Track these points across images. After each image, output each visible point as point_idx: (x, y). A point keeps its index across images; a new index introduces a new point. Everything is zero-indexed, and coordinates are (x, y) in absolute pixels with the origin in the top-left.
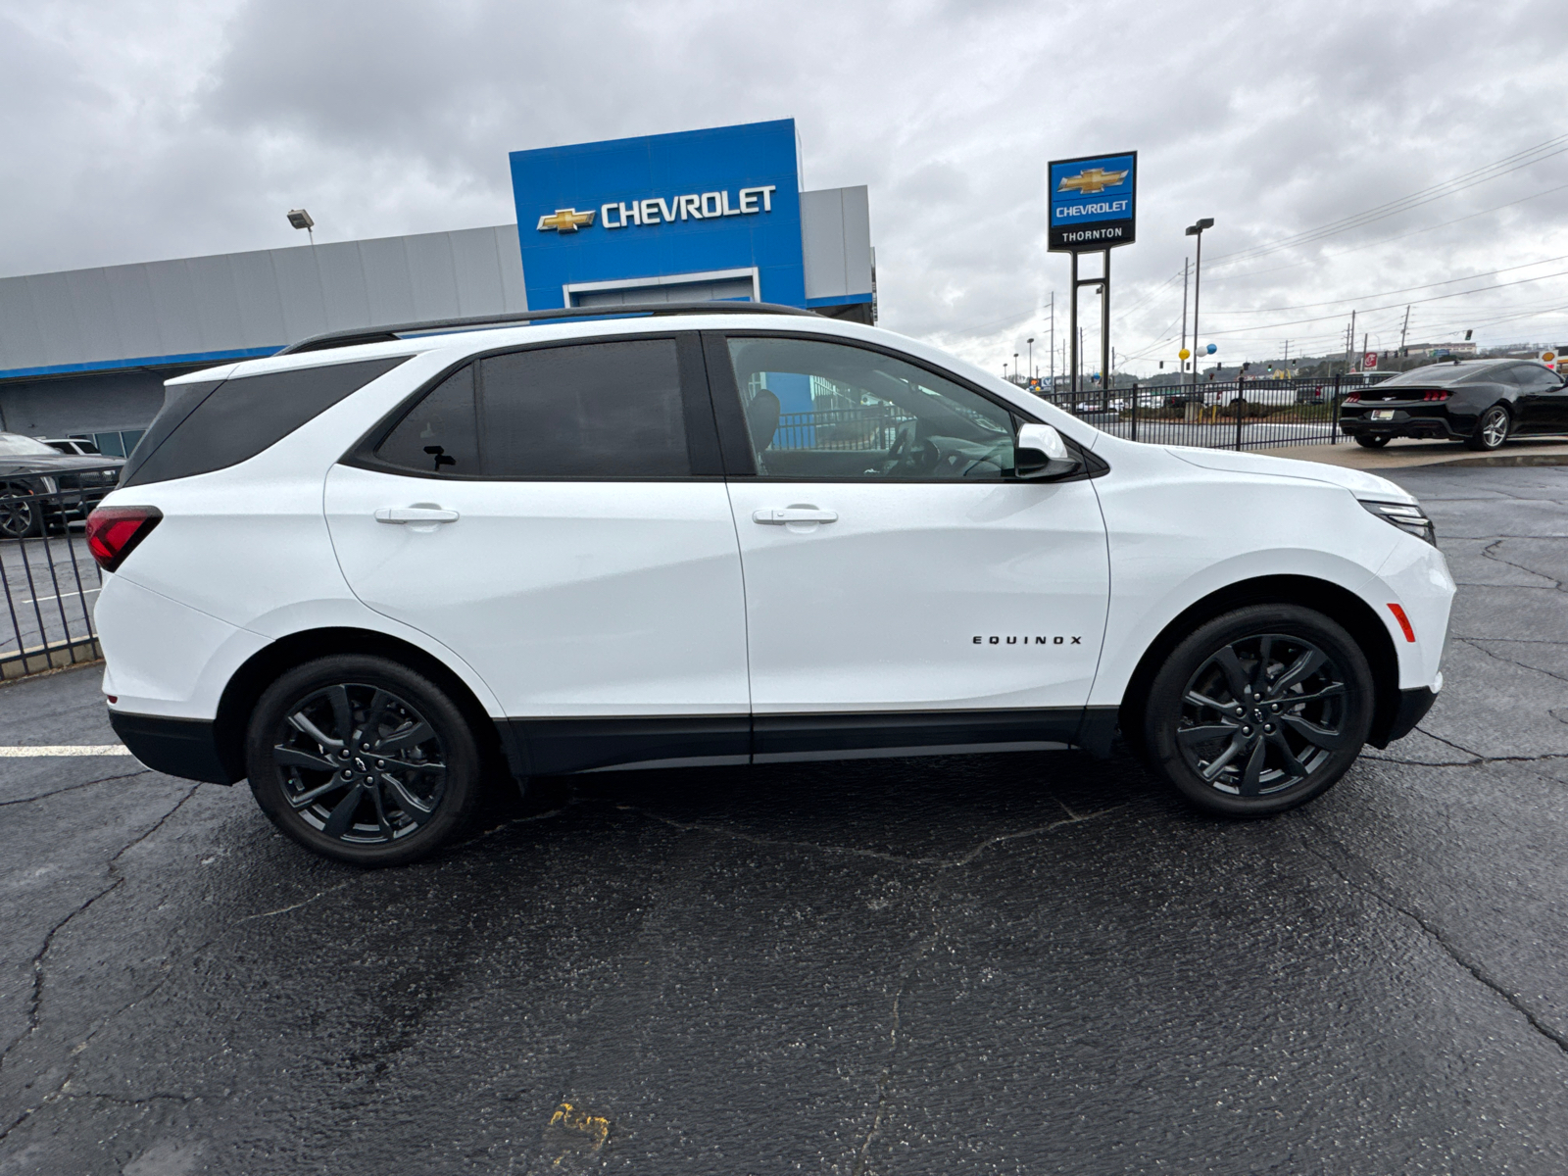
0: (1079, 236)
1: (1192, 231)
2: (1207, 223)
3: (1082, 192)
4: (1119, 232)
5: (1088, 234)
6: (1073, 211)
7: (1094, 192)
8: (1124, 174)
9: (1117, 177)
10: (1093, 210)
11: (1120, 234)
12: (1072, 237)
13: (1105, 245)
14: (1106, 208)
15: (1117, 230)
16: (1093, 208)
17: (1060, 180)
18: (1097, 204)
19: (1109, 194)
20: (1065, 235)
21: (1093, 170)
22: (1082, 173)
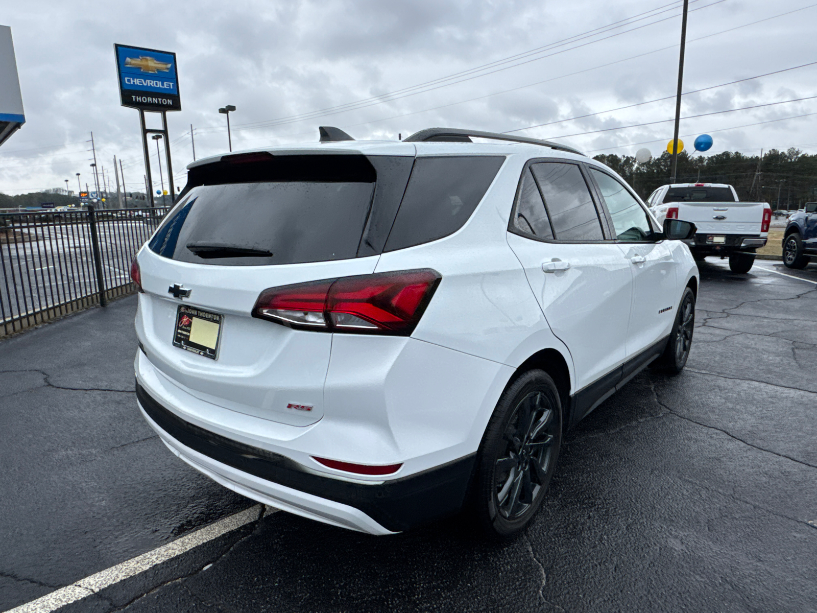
0: (144, 100)
1: (222, 111)
2: (232, 108)
3: (142, 70)
4: (170, 102)
5: (150, 99)
6: (137, 82)
7: (150, 72)
8: (169, 66)
9: (164, 66)
10: (151, 84)
11: (171, 103)
12: (139, 99)
13: (161, 108)
14: (159, 85)
15: (168, 100)
16: (151, 83)
17: (125, 59)
18: (153, 81)
19: (159, 76)
20: (134, 97)
21: (148, 58)
22: (140, 57)
